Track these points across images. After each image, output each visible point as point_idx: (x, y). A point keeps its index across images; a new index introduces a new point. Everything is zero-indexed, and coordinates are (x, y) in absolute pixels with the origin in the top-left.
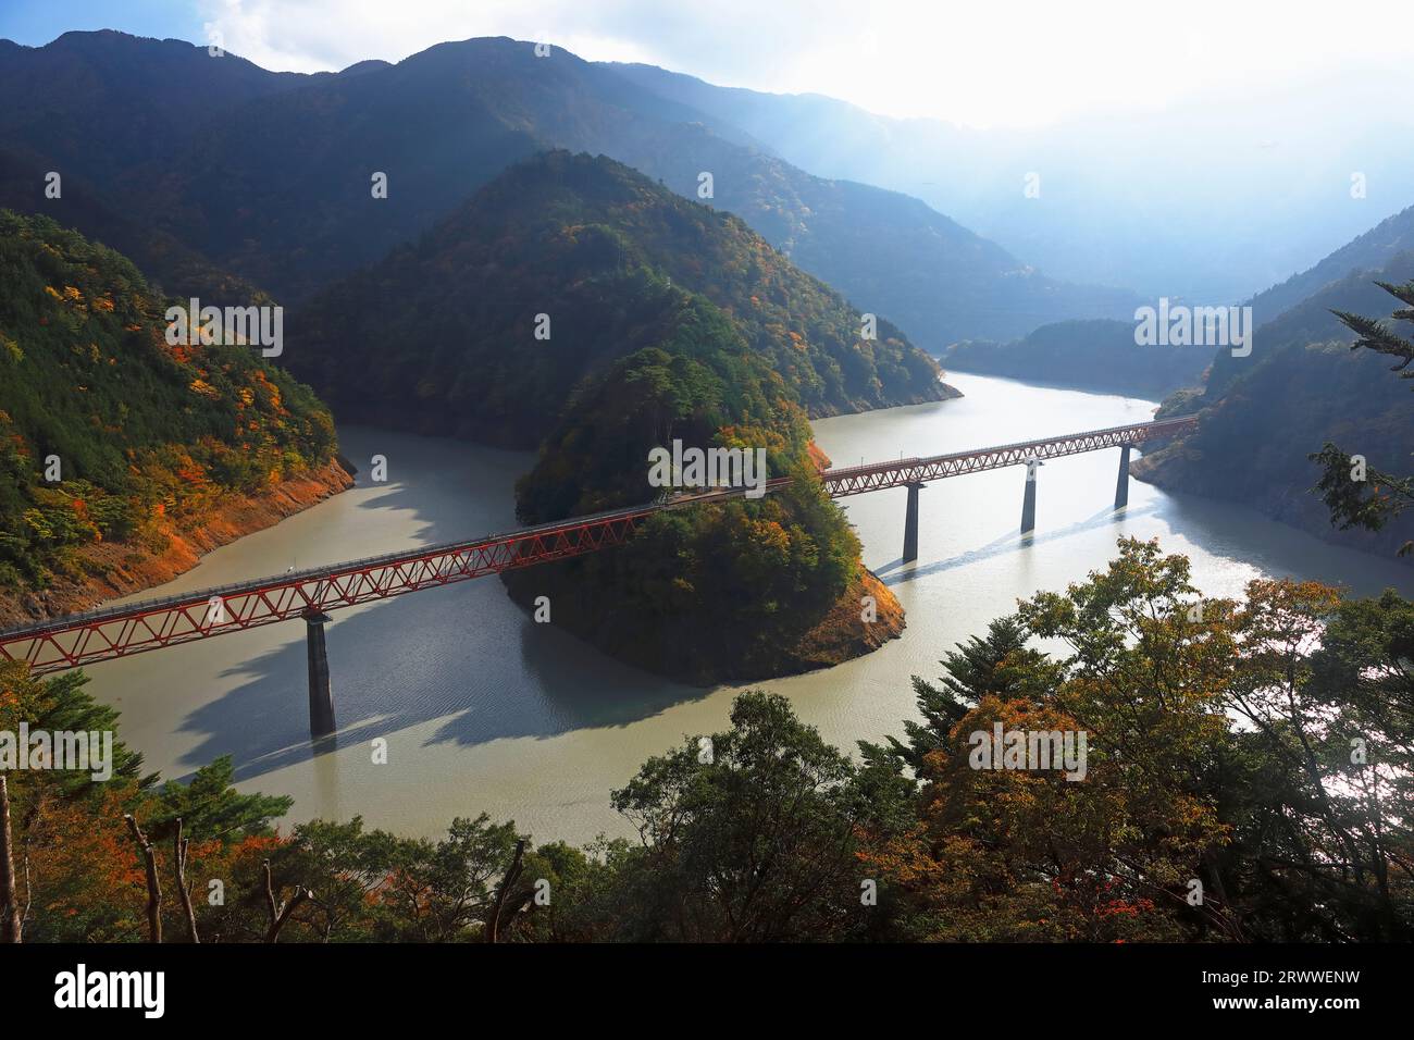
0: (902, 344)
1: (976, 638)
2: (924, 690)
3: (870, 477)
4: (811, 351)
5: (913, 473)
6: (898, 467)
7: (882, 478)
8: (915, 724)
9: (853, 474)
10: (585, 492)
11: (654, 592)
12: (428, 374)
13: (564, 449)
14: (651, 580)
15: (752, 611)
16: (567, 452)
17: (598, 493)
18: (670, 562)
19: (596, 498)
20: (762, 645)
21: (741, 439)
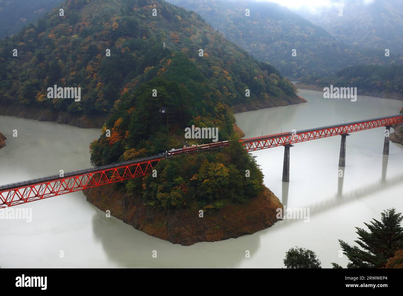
0: (277, 77)
1: (375, 220)
2: (345, 247)
3: (266, 141)
4: (233, 79)
5: (287, 139)
6: (280, 136)
7: (265, 143)
8: (337, 265)
9: (258, 140)
10: (127, 149)
11: (162, 199)
12: (42, 90)
13: (115, 128)
14: (161, 193)
15: (211, 208)
16: (117, 129)
17: (133, 150)
18: (170, 184)
19: (132, 152)
20: (216, 225)
21: (204, 123)
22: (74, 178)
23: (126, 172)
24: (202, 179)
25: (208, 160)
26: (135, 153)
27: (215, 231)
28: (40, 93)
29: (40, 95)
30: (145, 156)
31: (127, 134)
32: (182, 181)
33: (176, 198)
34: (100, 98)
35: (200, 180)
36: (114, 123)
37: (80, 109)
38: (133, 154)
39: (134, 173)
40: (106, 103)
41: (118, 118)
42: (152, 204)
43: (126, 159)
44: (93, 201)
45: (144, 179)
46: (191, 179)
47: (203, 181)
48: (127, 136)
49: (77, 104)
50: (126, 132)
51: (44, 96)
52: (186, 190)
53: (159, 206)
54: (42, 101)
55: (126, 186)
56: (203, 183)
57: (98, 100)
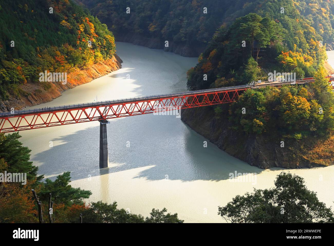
10: (218, 78)
11: (245, 125)
12: (154, 21)
13: (210, 58)
14: (244, 119)
15: (289, 137)
16: (211, 59)
17: (223, 78)
18: (253, 112)
19: (222, 81)
20: (292, 153)
21: (292, 58)
22: (170, 99)
23: (215, 97)
24: (284, 110)
25: (291, 93)
26: (225, 81)
27: (291, 159)
28: (152, 24)
29: (151, 26)
30: (233, 85)
31: (220, 64)
32: (264, 111)
33: (257, 125)
34: (202, 30)
35: (282, 111)
36: (209, 53)
37: (183, 39)
38: (223, 82)
39: (222, 100)
40: (206, 35)
41: (213, 49)
42: (235, 128)
43: (217, 86)
44: (186, 120)
45: (230, 105)
46: (274, 110)
47: (285, 112)
48: (220, 66)
49: (181, 35)
50: (219, 62)
51: (154, 27)
52: (268, 119)
53: (242, 131)
54: (153, 31)
55: (215, 110)
56: (285, 113)
57: (199, 32)
